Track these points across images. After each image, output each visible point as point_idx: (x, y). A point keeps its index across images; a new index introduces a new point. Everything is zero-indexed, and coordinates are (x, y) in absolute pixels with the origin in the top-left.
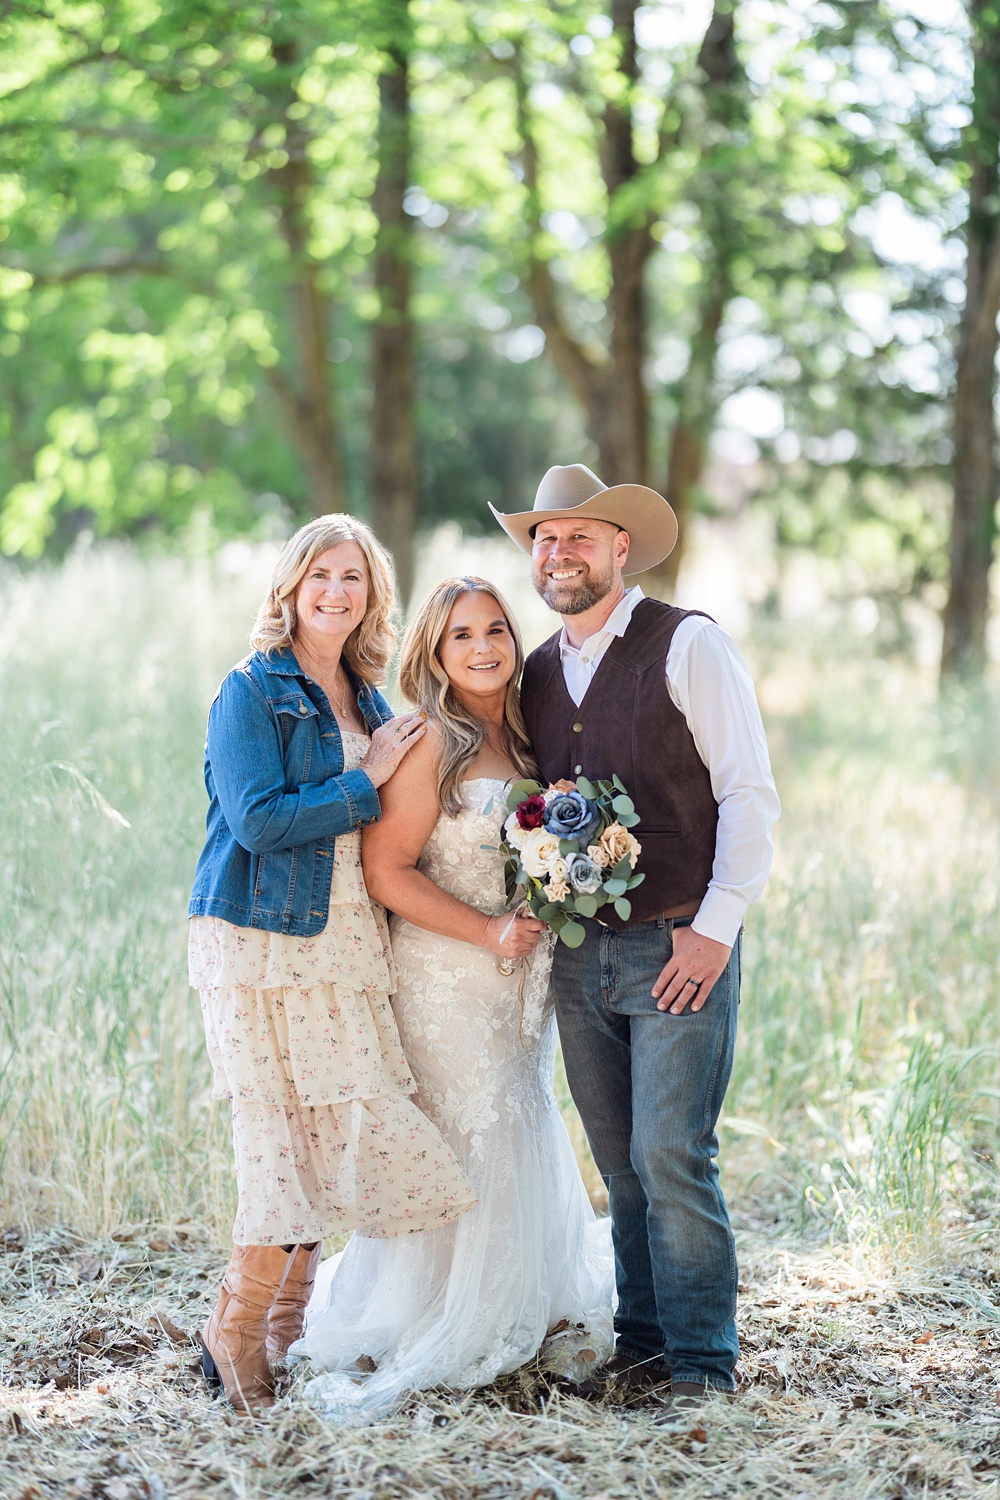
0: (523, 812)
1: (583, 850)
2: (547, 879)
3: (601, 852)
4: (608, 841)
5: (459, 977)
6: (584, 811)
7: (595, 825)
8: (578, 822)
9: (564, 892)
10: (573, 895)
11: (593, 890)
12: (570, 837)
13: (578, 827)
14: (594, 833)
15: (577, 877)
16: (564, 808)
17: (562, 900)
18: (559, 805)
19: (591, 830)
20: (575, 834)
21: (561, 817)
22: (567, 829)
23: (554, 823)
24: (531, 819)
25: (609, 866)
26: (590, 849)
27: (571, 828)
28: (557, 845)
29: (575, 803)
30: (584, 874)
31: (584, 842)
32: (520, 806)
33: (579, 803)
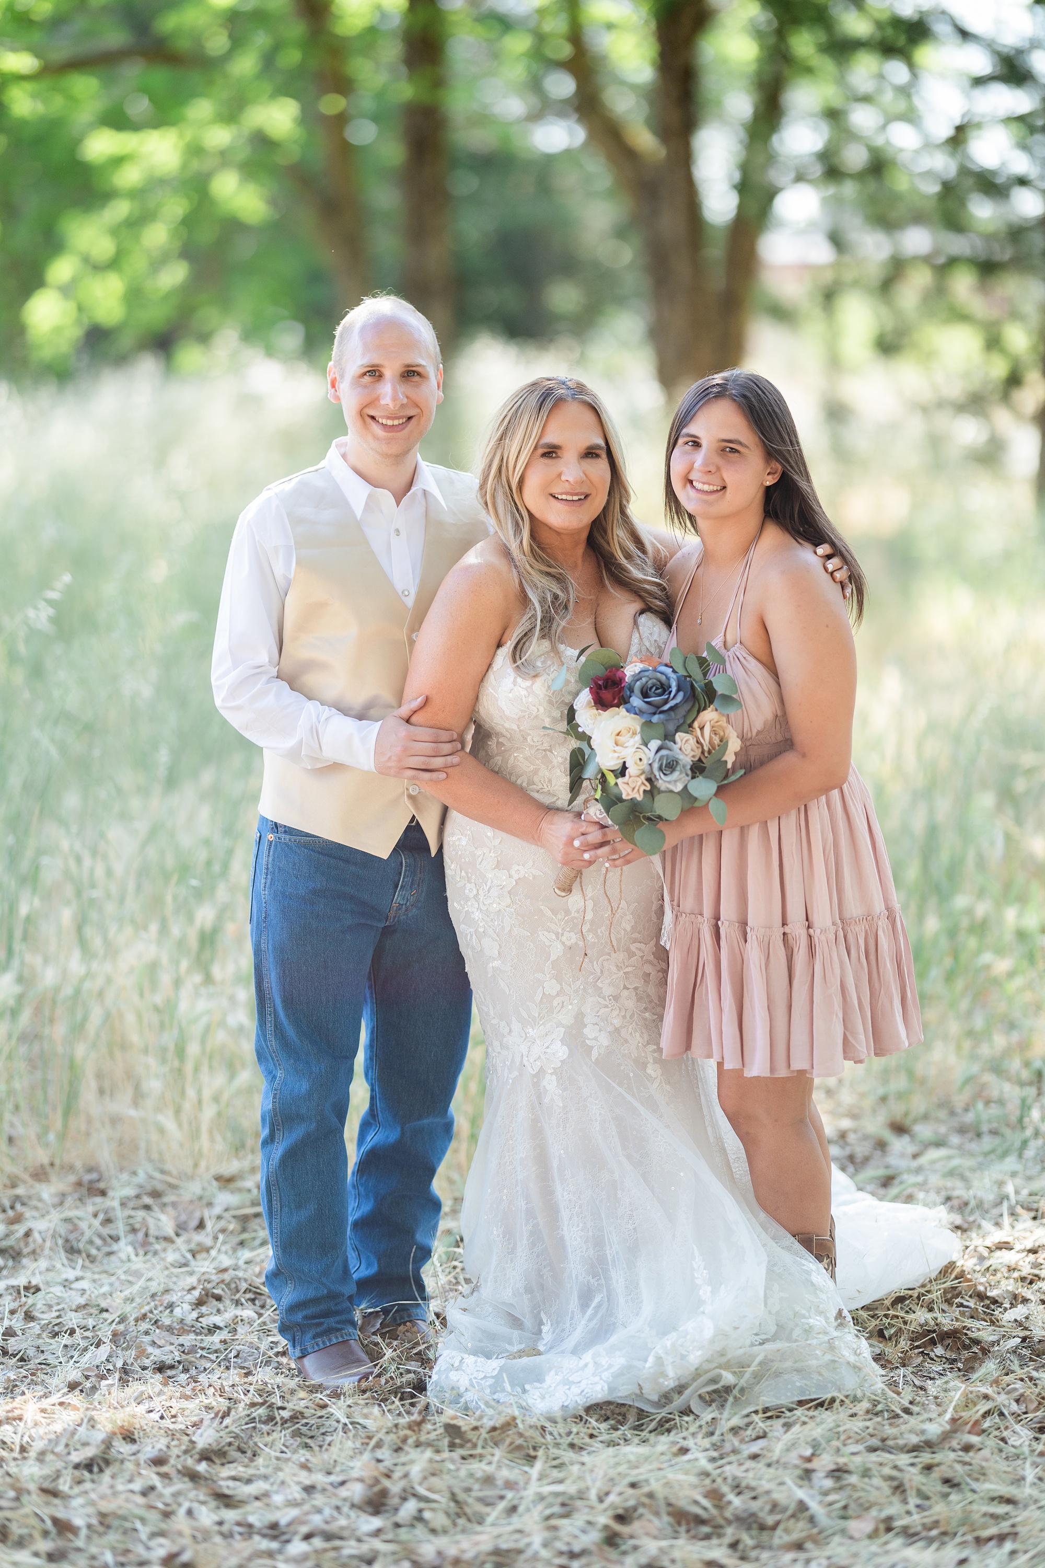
0: (599, 687)
1: (669, 737)
2: (622, 771)
3: (692, 741)
4: (702, 729)
5: (516, 877)
6: (674, 689)
7: (687, 707)
8: (666, 702)
9: (643, 788)
10: (652, 792)
11: (679, 787)
12: (655, 719)
13: (666, 707)
14: (685, 717)
15: (660, 769)
16: (650, 684)
17: (639, 797)
18: (644, 680)
19: (682, 711)
20: (662, 716)
21: (645, 694)
22: (652, 709)
23: (636, 701)
24: (607, 695)
25: (700, 760)
26: (679, 736)
27: (657, 709)
28: (638, 729)
29: (663, 678)
30: (670, 766)
31: (671, 727)
32: (595, 680)
33: (668, 678)
